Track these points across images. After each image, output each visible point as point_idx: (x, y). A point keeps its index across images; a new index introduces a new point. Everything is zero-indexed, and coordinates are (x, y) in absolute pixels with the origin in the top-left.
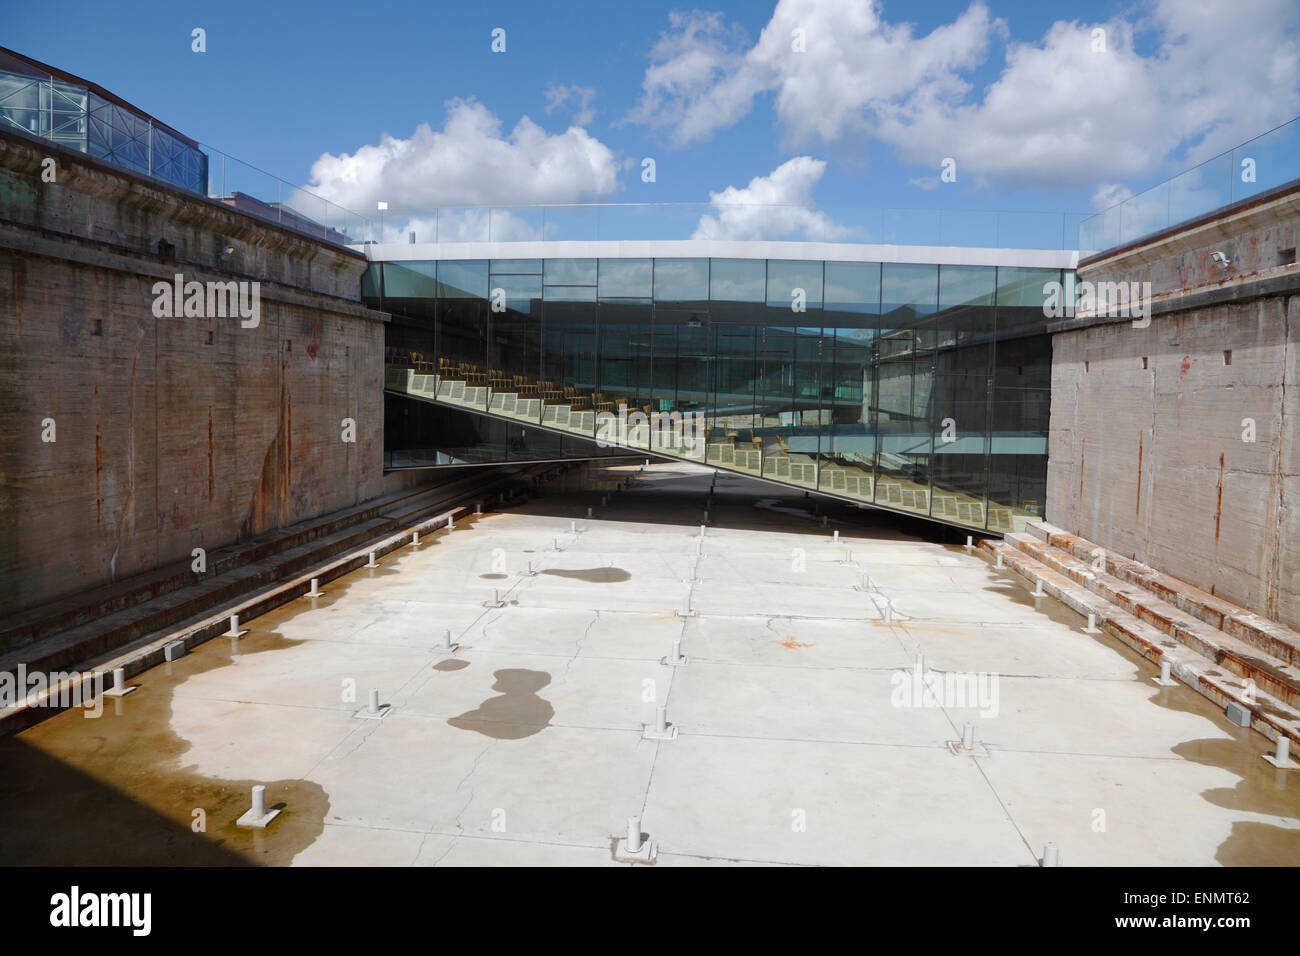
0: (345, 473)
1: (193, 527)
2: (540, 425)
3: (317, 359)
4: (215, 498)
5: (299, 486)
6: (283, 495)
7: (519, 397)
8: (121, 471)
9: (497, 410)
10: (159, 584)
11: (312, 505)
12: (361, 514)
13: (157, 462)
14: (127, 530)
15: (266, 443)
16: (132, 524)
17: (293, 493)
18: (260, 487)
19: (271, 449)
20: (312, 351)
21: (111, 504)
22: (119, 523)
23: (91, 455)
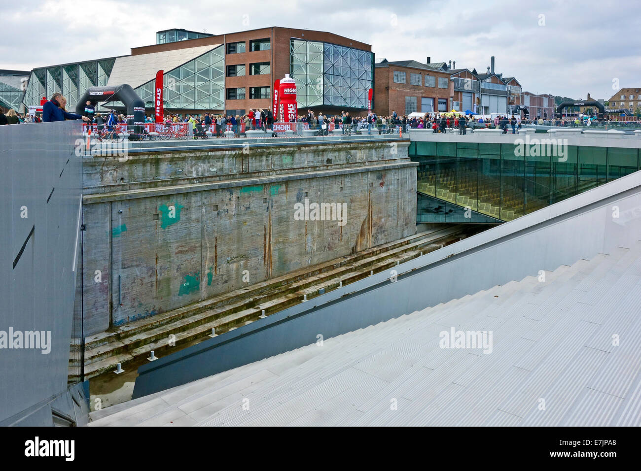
0: (397, 226)
1: (335, 250)
2: (477, 212)
3: (384, 187)
4: (343, 240)
5: (376, 234)
6: (369, 237)
7: (470, 199)
8: (312, 235)
9: (460, 203)
10: (321, 269)
11: (381, 240)
12: (401, 243)
13: (323, 231)
14: (314, 251)
15: (362, 220)
16: (315, 250)
17: (373, 236)
18: (360, 235)
19: (364, 222)
20: (382, 185)
21: (309, 244)
22: (312, 250)
23: (304, 231)
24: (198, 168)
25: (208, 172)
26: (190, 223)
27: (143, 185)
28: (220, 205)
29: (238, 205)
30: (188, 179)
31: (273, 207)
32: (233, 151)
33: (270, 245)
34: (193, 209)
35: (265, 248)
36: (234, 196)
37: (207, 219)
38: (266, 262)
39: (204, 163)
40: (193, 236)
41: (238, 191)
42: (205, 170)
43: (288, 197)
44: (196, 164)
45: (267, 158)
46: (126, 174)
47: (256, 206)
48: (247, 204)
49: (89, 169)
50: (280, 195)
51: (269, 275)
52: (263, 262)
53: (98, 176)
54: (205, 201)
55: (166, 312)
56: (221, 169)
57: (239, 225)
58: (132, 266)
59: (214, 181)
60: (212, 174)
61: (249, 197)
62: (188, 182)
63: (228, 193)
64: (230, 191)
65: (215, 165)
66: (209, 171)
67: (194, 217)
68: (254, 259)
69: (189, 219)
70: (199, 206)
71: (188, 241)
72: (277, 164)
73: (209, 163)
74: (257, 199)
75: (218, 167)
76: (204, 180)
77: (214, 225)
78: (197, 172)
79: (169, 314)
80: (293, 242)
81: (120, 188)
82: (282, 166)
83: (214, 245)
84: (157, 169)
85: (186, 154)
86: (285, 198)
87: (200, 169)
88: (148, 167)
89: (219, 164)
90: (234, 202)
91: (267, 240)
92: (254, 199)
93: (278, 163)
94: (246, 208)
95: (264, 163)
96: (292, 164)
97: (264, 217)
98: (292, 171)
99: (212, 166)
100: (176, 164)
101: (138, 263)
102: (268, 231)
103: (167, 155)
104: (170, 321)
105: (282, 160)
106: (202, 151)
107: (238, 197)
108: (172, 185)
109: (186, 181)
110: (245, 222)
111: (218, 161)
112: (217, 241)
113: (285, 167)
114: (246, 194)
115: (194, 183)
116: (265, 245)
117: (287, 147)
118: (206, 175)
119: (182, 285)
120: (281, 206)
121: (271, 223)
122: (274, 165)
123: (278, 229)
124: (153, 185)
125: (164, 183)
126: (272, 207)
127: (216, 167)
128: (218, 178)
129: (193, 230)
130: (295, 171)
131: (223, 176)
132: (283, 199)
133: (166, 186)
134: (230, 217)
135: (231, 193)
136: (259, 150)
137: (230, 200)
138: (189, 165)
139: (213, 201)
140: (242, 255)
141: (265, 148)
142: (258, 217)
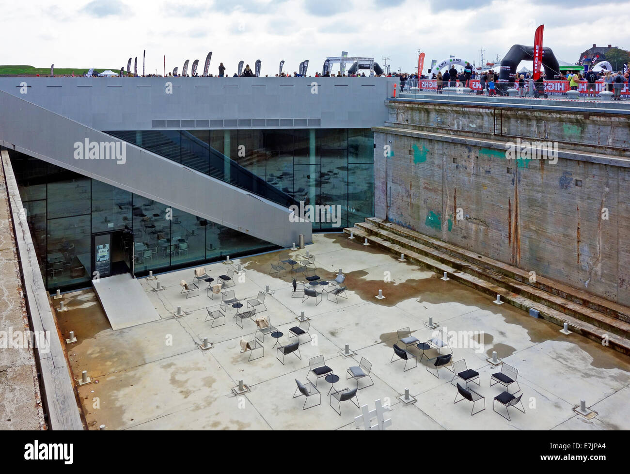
24: (459, 122)
25: (467, 127)
26: (433, 166)
27: (415, 127)
28: (459, 159)
29: (477, 165)
30: (445, 129)
31: (521, 183)
32: (487, 110)
33: (516, 226)
34: (436, 155)
35: (510, 226)
36: (473, 155)
37: (447, 168)
38: (512, 243)
39: (464, 118)
40: (436, 179)
41: (477, 151)
42: (465, 124)
43: (544, 176)
44: (457, 118)
45: (537, 123)
46: (409, 117)
47: (497, 173)
48: (487, 167)
49: (391, 110)
50: (530, 170)
51: (516, 261)
52: (507, 241)
53: (395, 116)
54: (445, 151)
55: (417, 232)
56: (481, 127)
57: (478, 187)
58: (397, 183)
59: (468, 136)
60: (471, 130)
61: (490, 161)
62: (445, 132)
63: (466, 150)
64: (468, 148)
65: (475, 122)
66: (469, 126)
67: (436, 162)
68: (495, 231)
69: (433, 163)
70: (441, 154)
71: (432, 182)
72: (555, 134)
73: (469, 118)
74: (499, 166)
75: (478, 124)
76: (459, 133)
77: (454, 177)
78: (458, 125)
79: (417, 234)
80: (554, 240)
81: (402, 126)
82: (562, 138)
83: (453, 195)
84: (428, 116)
85: (444, 107)
86: (540, 177)
87: (461, 122)
88: (423, 114)
89: (479, 121)
90: (472, 160)
91: (513, 218)
92: (495, 164)
93: (556, 132)
94: (486, 171)
95: (534, 128)
96: (581, 138)
97: (508, 189)
98: (573, 147)
99: (472, 122)
100: (441, 115)
101: (400, 183)
102: (513, 208)
103: (430, 106)
104: (408, 237)
105: (562, 130)
106: (458, 106)
107: (477, 157)
108: (433, 132)
109: (444, 131)
110: (484, 185)
111: (478, 118)
112: (457, 193)
113: (568, 139)
114: (486, 157)
115: (450, 134)
116: (510, 223)
117: (564, 113)
118: (466, 129)
119: (428, 218)
120: (533, 185)
121: (518, 202)
122: (549, 134)
123: (529, 213)
124: (420, 129)
125: (428, 129)
126: (519, 181)
127: (476, 124)
128: (471, 134)
129: (436, 174)
130: (576, 147)
131: (477, 133)
132: (537, 178)
133: (429, 131)
134: (469, 174)
135: (470, 151)
136: (520, 112)
137: (469, 157)
138: (452, 118)
139: (452, 153)
140: (482, 220)
141: (529, 111)
142: (500, 186)
